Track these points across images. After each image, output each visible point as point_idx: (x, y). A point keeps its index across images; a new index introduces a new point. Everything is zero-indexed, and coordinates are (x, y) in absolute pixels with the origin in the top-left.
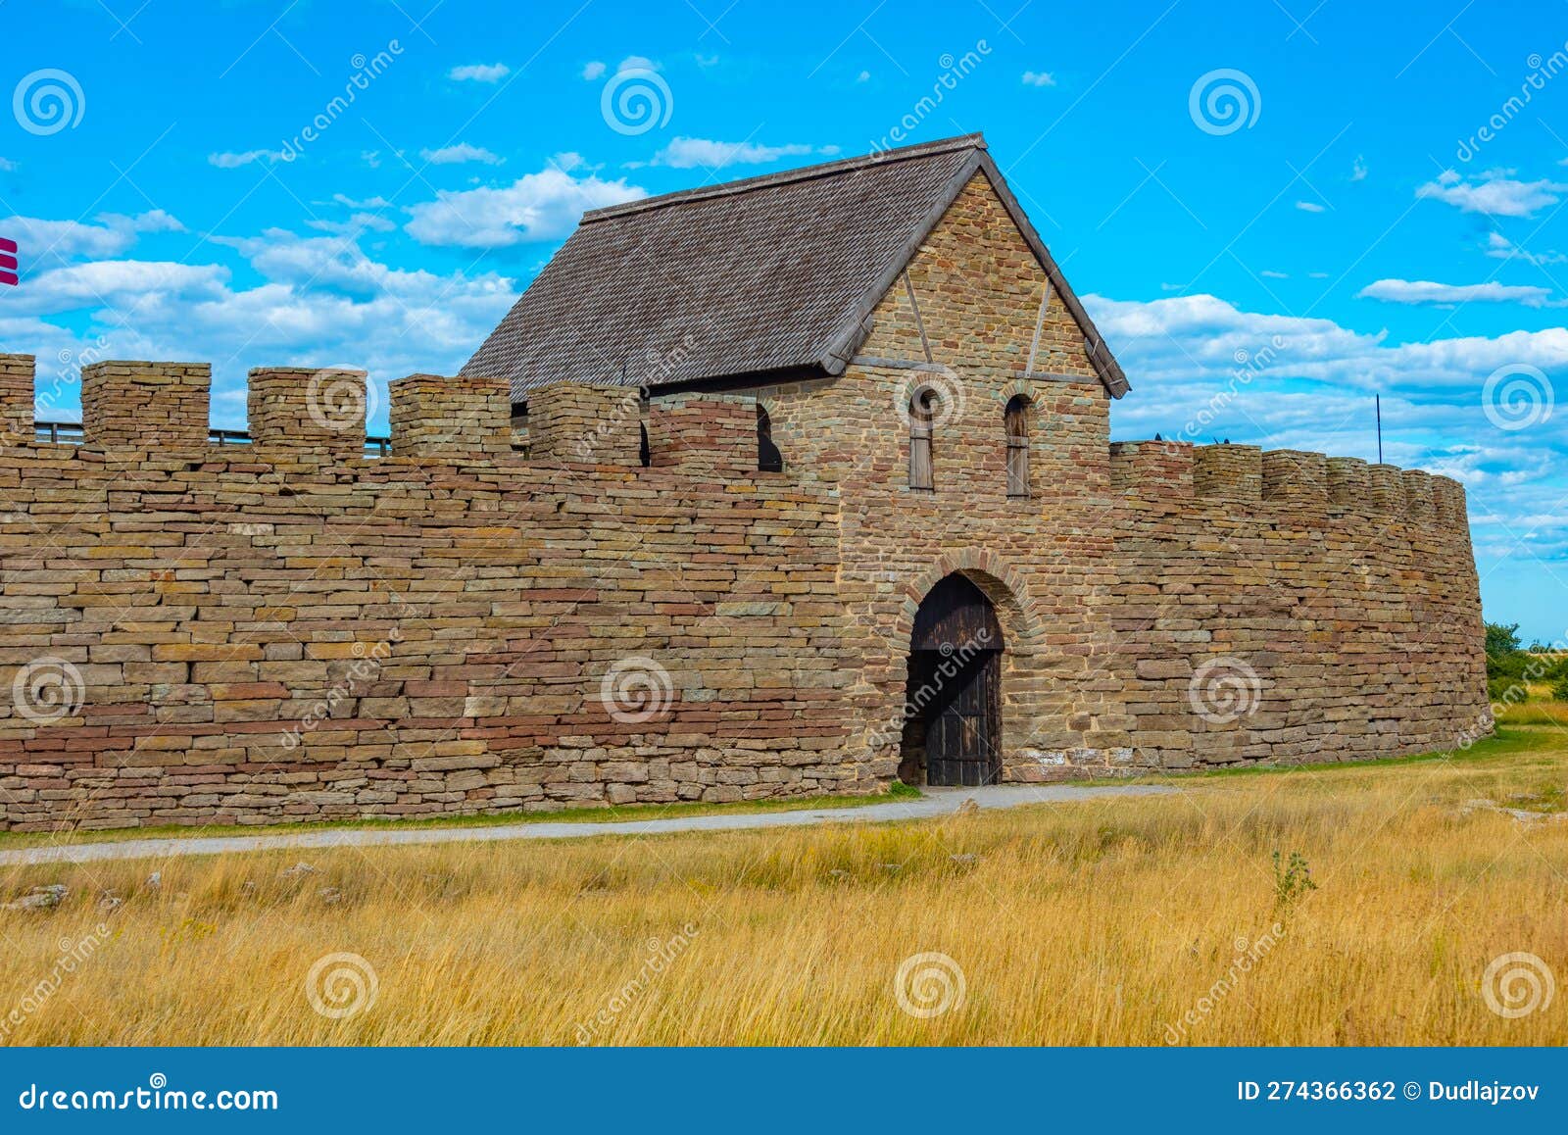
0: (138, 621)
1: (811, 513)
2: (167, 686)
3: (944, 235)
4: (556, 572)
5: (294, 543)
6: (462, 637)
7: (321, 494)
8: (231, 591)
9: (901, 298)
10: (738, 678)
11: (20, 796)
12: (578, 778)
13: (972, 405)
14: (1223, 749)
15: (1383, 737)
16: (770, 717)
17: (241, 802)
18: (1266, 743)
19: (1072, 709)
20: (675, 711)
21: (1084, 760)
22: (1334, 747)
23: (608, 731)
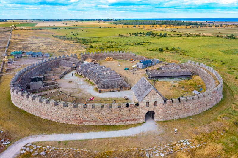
0: (97, 117)
1: (138, 109)
2: (99, 119)
3: (150, 93)
4: (120, 114)
5: (105, 113)
6: (114, 117)
7: (107, 111)
8: (102, 115)
9: (146, 97)
10: (132, 118)
11: (92, 124)
12: (121, 123)
13: (152, 102)
14: (172, 118)
15: (191, 114)
16: (134, 120)
17: (102, 124)
18: (176, 117)
19: (159, 117)
20: (127, 120)
21: (159, 120)
22: (184, 116)
23: (123, 121)
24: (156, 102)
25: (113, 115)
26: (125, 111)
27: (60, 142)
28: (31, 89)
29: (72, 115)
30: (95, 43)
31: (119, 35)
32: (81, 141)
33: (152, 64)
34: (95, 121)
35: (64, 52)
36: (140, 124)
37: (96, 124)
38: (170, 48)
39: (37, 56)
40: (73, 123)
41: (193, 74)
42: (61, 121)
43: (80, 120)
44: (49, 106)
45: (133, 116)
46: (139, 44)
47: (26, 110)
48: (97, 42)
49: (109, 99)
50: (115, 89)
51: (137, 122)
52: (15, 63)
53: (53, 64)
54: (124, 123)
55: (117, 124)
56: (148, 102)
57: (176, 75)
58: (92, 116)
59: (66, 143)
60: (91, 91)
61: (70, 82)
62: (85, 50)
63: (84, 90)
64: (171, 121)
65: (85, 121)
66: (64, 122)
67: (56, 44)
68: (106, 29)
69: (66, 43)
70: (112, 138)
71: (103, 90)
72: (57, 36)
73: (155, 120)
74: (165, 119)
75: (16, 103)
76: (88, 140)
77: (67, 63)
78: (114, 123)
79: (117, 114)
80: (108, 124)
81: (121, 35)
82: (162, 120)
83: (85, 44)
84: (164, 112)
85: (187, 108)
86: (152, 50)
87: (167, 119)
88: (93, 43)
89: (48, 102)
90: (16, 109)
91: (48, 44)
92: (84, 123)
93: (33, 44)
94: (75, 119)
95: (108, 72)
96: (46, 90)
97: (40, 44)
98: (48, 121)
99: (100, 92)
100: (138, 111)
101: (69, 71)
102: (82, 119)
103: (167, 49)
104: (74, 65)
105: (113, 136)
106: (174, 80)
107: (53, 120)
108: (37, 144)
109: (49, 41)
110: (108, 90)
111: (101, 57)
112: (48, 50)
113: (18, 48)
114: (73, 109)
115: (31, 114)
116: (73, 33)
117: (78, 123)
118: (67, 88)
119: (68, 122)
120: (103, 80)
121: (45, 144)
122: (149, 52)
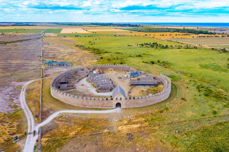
0: (92, 104)
3: (118, 94)
4: (103, 103)
6: (100, 105)
7: (97, 101)
8: (94, 103)
9: (116, 96)
11: (89, 107)
12: (104, 108)
13: (119, 98)
14: (130, 107)
15: (141, 106)
16: (110, 106)
17: (95, 108)
18: (132, 107)
19: (123, 106)
20: (107, 106)
21: (123, 107)
22: (136, 107)
23: (104, 107)
24: (121, 98)
25: (100, 103)
26: (105, 102)
27: (74, 113)
28: (60, 88)
29: (81, 102)
30: (106, 54)
31: (128, 45)
32: (83, 113)
33: (138, 75)
34: (91, 106)
35: (82, 62)
36: (113, 109)
37: (91, 107)
38: (161, 61)
39: (63, 65)
40: (81, 106)
41: (159, 83)
42: (75, 105)
43: (84, 105)
44: (70, 97)
45: (109, 105)
46: (140, 56)
47: (59, 99)
48: (108, 53)
49: (102, 96)
50: (107, 91)
51: (111, 108)
52: (50, 70)
53: (73, 73)
54: (105, 108)
55: (102, 108)
56: (117, 98)
57: (147, 84)
58: (90, 103)
59: (77, 114)
60: (93, 91)
61: (83, 85)
62: (97, 61)
63: (90, 91)
64: (129, 108)
65: (87, 106)
66: (77, 105)
67: (76, 54)
68: (120, 37)
69: (84, 53)
70: (97, 113)
71: (100, 91)
72: (78, 45)
73: (121, 107)
74: (126, 107)
75: (53, 95)
76: (87, 113)
77: (82, 72)
78: (100, 108)
79: (101, 103)
80: (97, 108)
81: (130, 46)
82: (125, 108)
83: (98, 54)
84: (126, 104)
85: (138, 102)
86: (146, 63)
87: (127, 107)
88: (105, 54)
89: (70, 96)
90: (54, 98)
91: (71, 54)
92: (86, 107)
93: (59, 54)
94: (82, 105)
95: (105, 80)
96: (68, 89)
97: (64, 53)
98: (69, 105)
99: (98, 92)
100: (112, 102)
101: (83, 78)
102: (85, 105)
103: (159, 62)
104: (86, 74)
105: (98, 113)
106: (145, 87)
107: (72, 104)
108: (64, 113)
109: (72, 51)
110: (103, 91)
111: (106, 68)
112: (70, 60)
113: (49, 58)
114: (81, 99)
115: (61, 101)
116: (90, 42)
117: (83, 106)
118: (80, 89)
119: (79, 106)
120: (100, 85)
121: (68, 113)
122: (144, 64)
